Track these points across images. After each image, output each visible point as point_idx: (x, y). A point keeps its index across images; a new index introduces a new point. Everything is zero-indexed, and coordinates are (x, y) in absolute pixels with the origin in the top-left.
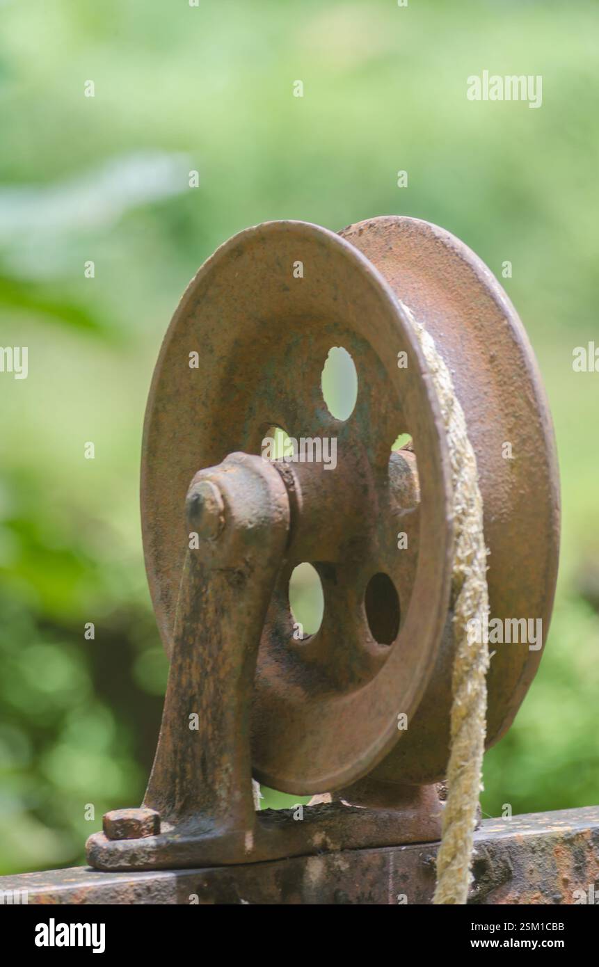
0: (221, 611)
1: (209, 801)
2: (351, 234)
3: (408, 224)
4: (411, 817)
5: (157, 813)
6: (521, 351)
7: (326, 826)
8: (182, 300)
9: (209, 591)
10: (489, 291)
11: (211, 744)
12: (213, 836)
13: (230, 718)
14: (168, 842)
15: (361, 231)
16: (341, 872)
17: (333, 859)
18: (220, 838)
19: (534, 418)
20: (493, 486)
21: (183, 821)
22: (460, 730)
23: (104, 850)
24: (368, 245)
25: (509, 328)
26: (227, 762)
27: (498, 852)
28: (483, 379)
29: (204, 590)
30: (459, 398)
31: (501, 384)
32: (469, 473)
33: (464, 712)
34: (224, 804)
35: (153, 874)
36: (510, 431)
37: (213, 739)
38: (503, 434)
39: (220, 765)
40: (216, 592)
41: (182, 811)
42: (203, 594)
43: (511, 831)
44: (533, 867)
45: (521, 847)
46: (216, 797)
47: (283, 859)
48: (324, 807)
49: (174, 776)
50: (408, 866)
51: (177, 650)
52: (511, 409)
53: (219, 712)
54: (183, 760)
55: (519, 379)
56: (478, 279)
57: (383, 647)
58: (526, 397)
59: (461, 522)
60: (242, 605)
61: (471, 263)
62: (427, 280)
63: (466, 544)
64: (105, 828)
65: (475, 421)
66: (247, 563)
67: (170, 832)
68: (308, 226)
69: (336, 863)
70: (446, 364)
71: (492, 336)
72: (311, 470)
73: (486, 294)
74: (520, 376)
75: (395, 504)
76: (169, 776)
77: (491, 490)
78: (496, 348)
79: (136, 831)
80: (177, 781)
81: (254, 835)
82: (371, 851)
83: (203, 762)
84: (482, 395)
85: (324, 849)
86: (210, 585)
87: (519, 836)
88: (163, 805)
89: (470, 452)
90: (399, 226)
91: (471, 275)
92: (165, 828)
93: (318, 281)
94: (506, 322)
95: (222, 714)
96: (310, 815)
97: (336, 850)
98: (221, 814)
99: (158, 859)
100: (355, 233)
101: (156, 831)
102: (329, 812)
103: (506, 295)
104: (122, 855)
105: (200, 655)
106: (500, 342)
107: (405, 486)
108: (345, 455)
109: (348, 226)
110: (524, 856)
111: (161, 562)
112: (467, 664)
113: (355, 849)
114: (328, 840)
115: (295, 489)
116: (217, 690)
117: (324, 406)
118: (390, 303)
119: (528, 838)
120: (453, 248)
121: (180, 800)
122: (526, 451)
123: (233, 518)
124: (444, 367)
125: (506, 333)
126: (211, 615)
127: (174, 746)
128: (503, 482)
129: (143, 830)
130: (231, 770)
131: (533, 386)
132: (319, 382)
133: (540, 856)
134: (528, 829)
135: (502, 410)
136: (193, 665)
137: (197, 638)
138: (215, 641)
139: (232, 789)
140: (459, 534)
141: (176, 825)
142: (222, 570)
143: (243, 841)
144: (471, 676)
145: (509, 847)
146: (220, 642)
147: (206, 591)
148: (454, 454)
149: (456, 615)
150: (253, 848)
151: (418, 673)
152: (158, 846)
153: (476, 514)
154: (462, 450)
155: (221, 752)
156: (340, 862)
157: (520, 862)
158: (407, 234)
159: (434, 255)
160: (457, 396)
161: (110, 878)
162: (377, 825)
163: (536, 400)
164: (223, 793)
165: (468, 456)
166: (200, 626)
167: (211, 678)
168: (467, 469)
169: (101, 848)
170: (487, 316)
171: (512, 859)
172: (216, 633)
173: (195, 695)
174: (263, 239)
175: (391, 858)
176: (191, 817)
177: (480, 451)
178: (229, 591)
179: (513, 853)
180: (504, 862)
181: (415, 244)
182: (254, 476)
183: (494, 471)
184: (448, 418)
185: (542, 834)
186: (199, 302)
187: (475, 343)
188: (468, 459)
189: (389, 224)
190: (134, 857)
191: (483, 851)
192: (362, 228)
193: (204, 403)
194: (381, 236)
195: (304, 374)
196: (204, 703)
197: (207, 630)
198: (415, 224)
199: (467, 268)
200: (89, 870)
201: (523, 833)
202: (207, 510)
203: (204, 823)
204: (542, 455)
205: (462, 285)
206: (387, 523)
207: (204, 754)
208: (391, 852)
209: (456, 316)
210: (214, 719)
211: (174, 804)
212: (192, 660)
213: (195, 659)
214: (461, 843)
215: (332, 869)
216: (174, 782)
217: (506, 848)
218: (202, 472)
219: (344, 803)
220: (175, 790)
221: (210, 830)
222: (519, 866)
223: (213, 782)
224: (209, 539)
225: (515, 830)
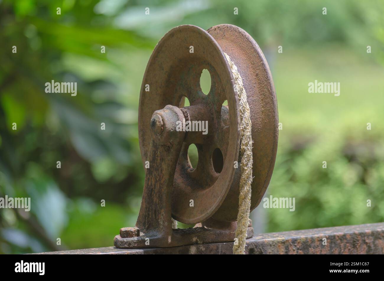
0: (162, 160)
1: (157, 225)
2: (212, 30)
3: (231, 27)
4: (228, 233)
5: (139, 229)
6: (267, 73)
7: (197, 235)
8: (153, 51)
9: (158, 153)
10: (257, 51)
11: (158, 206)
12: (157, 237)
13: (164, 197)
14: (142, 239)
15: (215, 29)
16: (202, 251)
17: (200, 246)
18: (160, 238)
19: (270, 96)
20: (256, 119)
21: (148, 232)
22: (242, 203)
23: (120, 241)
24: (218, 34)
25: (263, 64)
26: (163, 212)
27: (258, 246)
28: (253, 82)
29: (157, 152)
30: (245, 88)
31: (259, 84)
32: (247, 114)
33: (243, 197)
34: (161, 227)
35: (136, 250)
36: (262, 100)
37: (158, 204)
38: (259, 101)
39: (161, 213)
40: (161, 153)
41: (148, 229)
42: (156, 154)
43: (263, 239)
44: (270, 251)
45: (266, 244)
46: (159, 224)
47: (182, 246)
48: (198, 229)
49: (145, 216)
50: (226, 250)
51: (148, 173)
52: (263, 92)
53: (161, 194)
54: (149, 211)
55: (266, 82)
56: (253, 47)
57: (217, 174)
58: (268, 88)
59: (244, 131)
60: (169, 158)
61: (251, 41)
62: (236, 47)
63: (245, 139)
64: (120, 234)
65: (250, 96)
66: (171, 143)
67: (143, 236)
68: (195, 27)
69: (200, 248)
70: (241, 76)
71: (257, 67)
72: (194, 112)
73: (256, 52)
74: (266, 81)
75: (223, 124)
76: (144, 216)
77: (255, 121)
78: (258, 71)
79: (131, 235)
80: (147, 218)
81: (171, 238)
82: (213, 244)
83: (155, 211)
84: (253, 88)
85: (196, 243)
86: (159, 150)
87: (266, 240)
88: (142, 226)
89: (248, 107)
90: (228, 28)
91: (251, 46)
92: (142, 234)
93: (198, 46)
94: (262, 62)
95: (162, 195)
96: (193, 231)
97: (201, 243)
98: (161, 230)
99: (138, 245)
100: (213, 30)
101: (138, 235)
102: (199, 230)
103: (262, 53)
104: (126, 243)
105: (155, 175)
106: (260, 69)
107: (227, 118)
108: (206, 107)
109: (211, 27)
110: (267, 247)
111: (144, 142)
112: (245, 181)
113: (207, 243)
114: (198, 240)
115: (188, 118)
116: (160, 187)
117: (201, 90)
118: (221, 54)
119: (269, 241)
120: (245, 36)
121: (147, 225)
122: (267, 107)
123: (166, 127)
124: (240, 77)
125: (262, 66)
126: (159, 161)
127: (146, 206)
128: (259, 118)
129: (133, 235)
130: (164, 215)
131: (270, 85)
132: (199, 81)
133: (273, 248)
134: (269, 238)
135: (259, 93)
136: (153, 178)
137: (154, 169)
138: (160, 170)
139: (164, 222)
140: (243, 136)
141: (145, 233)
142: (162, 145)
143: (168, 239)
144: (246, 185)
145: (262, 244)
146: (161, 171)
147: (157, 153)
148: (242, 108)
149: (241, 163)
150: (171, 242)
151: (227, 183)
152: (138, 240)
153: (249, 128)
154: (245, 106)
155: (161, 209)
156: (202, 248)
157: (266, 249)
158: (230, 30)
159: (239, 38)
160: (244, 87)
161: (121, 251)
162: (216, 235)
163: (271, 89)
164: (161, 223)
165: (247, 108)
166: (155, 165)
167: (158, 183)
168: (247, 113)
169: (119, 240)
170: (256, 60)
171: (263, 249)
172: (160, 167)
173: (153, 188)
174: (180, 31)
175: (220, 247)
176: (151, 231)
177: (252, 107)
178: (165, 153)
179: (264, 246)
180: (260, 249)
181: (233, 34)
182: (174, 113)
183: (256, 114)
184: (241, 95)
185: (274, 240)
186: (159, 52)
187: (251, 69)
188: (247, 109)
189: (224, 27)
190: (130, 244)
191: (253, 245)
192: (216, 28)
193: (160, 87)
194: (222, 31)
195: (194, 78)
196: (156, 191)
197: (158, 166)
198: (233, 27)
199: (250, 43)
200: (115, 248)
201: (267, 240)
202: (157, 124)
203: (155, 233)
204: (273, 109)
205: (248, 49)
206: (220, 131)
207: (155, 209)
208: (220, 245)
209: (245, 60)
210: (159, 197)
211: (145, 226)
212: (152, 176)
213: (153, 176)
214: (241, 242)
215: (199, 250)
216: (145, 218)
217: (261, 244)
218: (156, 111)
219: (205, 227)
220: (146, 221)
221: (157, 235)
222: (266, 251)
223: (158, 219)
224: (158, 135)
225: (265, 238)
